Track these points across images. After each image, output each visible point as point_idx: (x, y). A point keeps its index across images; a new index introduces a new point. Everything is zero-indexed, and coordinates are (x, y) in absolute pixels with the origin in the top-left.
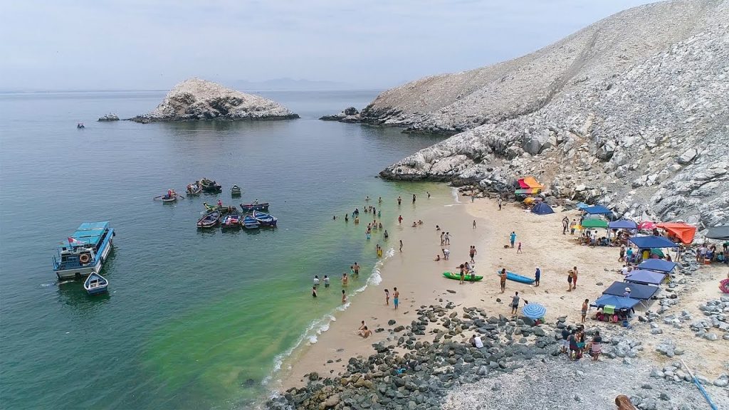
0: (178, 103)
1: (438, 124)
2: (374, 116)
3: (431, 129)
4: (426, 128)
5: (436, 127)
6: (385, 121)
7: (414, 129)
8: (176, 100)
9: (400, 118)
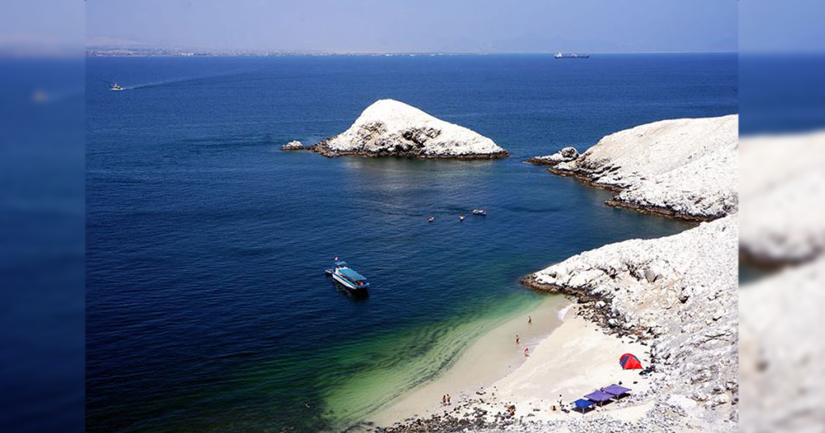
0: (368, 133)
1: (647, 198)
2: (589, 168)
3: (639, 203)
4: (634, 201)
5: (645, 200)
6: (598, 178)
7: (621, 200)
8: (366, 128)
9: (616, 177)
